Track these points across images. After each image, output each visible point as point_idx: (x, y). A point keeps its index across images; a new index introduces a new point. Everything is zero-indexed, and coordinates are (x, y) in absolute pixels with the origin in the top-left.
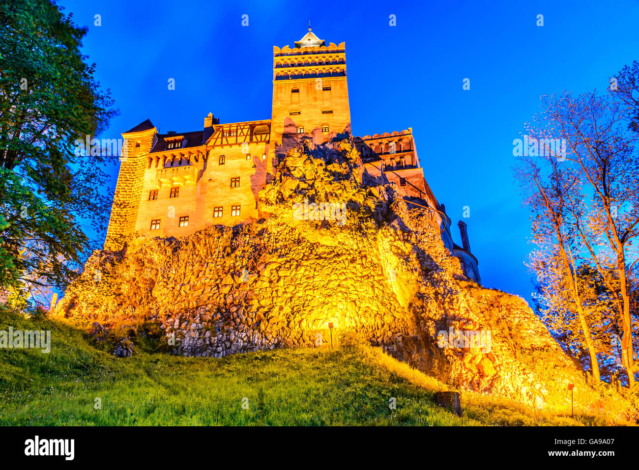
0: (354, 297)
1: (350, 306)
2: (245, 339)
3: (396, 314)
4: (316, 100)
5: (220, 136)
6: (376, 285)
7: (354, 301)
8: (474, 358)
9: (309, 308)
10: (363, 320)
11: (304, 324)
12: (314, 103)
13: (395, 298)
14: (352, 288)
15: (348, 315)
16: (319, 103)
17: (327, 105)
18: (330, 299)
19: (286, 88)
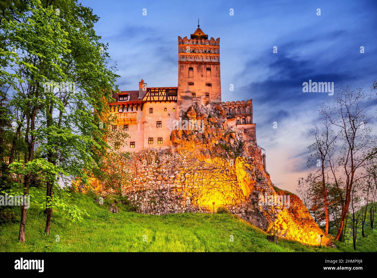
0: (222, 190)
1: (220, 194)
2: (171, 207)
3: (242, 200)
4: (202, 77)
5: (149, 95)
6: (233, 185)
7: (222, 192)
8: (279, 221)
9: (201, 194)
10: (227, 202)
11: (199, 202)
12: (202, 78)
13: (242, 192)
14: (221, 186)
15: (219, 199)
16: (204, 78)
17: (209, 80)
18: (211, 191)
19: (185, 67)
